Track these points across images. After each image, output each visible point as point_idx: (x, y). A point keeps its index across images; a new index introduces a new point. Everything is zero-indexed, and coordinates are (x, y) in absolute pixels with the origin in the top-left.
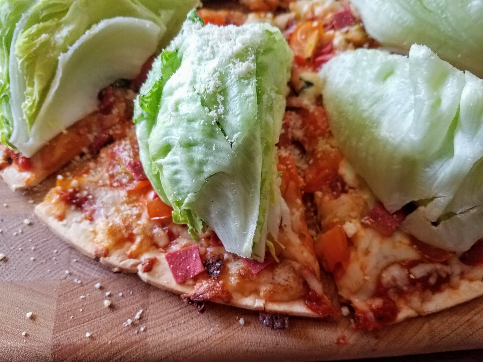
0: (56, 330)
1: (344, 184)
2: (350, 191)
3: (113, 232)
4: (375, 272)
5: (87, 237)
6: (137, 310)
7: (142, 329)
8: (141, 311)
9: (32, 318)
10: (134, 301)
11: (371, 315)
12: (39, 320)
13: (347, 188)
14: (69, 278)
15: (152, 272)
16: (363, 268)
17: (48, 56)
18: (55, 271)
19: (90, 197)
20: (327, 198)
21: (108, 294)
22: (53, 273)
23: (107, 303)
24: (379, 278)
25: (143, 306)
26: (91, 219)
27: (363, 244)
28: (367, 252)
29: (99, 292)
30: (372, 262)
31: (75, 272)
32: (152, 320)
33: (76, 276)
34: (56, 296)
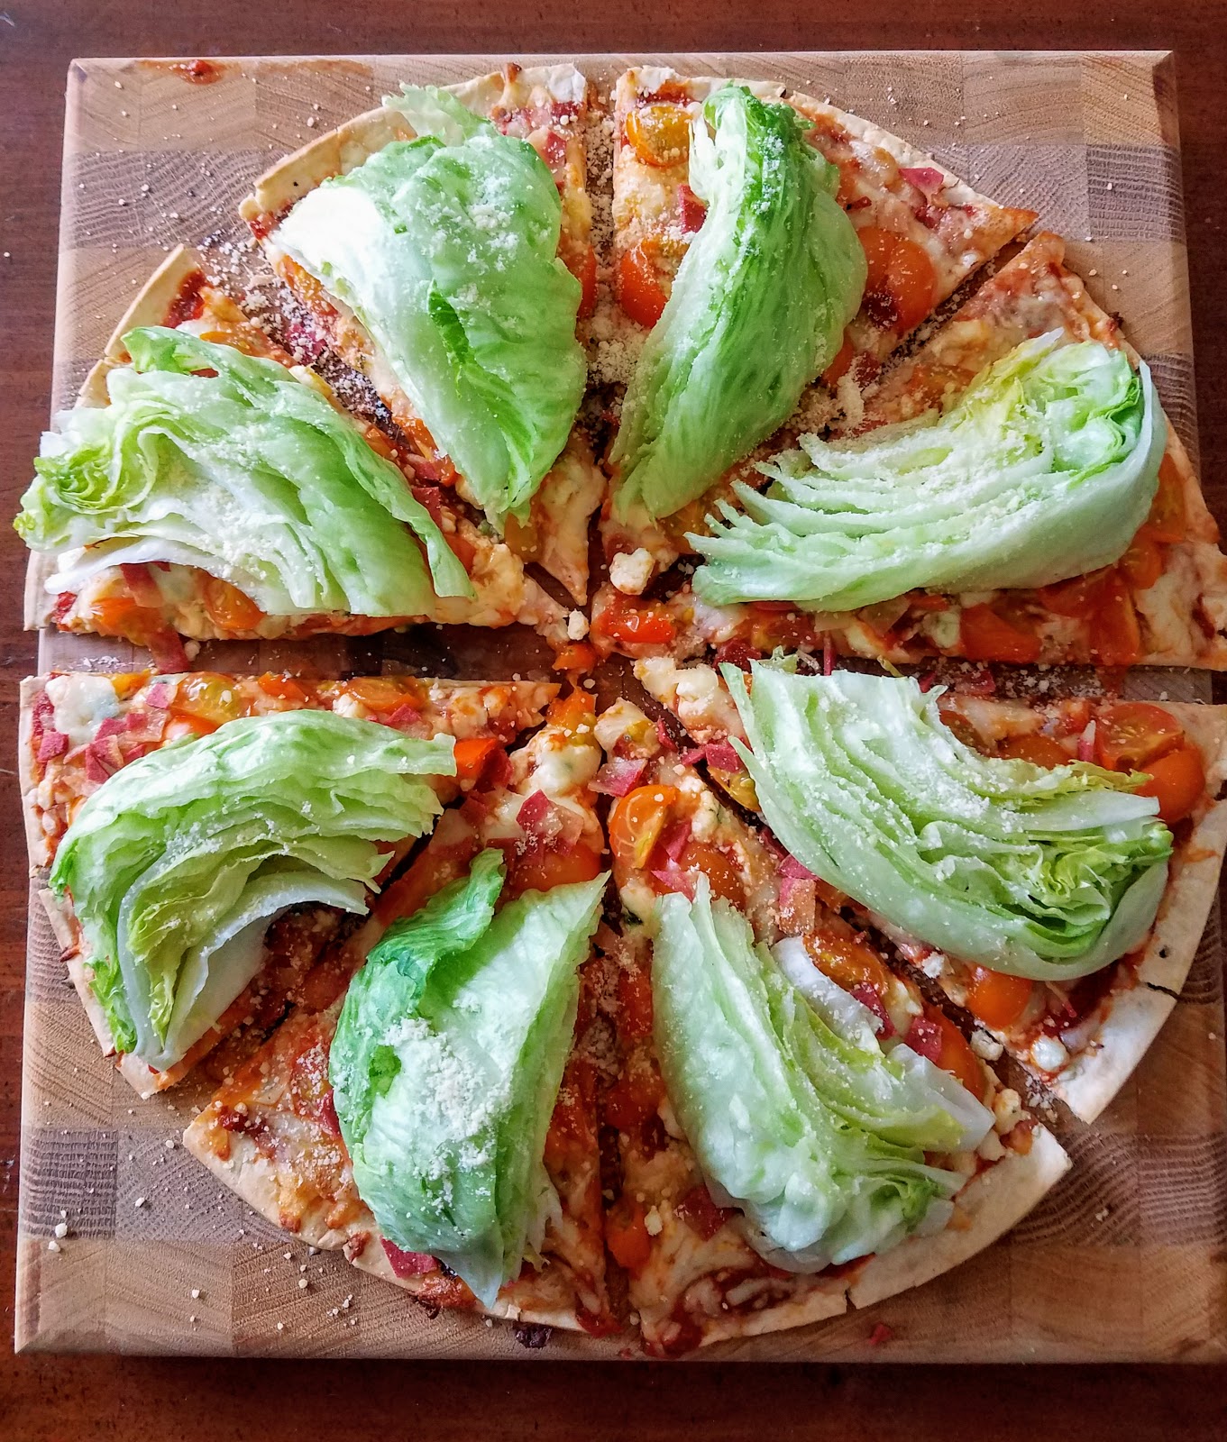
0: (235, 1316)
1: (663, 1133)
2: (673, 1144)
3: (303, 1192)
4: (678, 1290)
5: (267, 1192)
6: (345, 1294)
7: (353, 1322)
8: (350, 1297)
9: (201, 1296)
10: (340, 1281)
11: (660, 1347)
12: (210, 1300)
13: (667, 1139)
14: (246, 1240)
15: (363, 1257)
16: (660, 1284)
17: (182, 942)
18: (224, 1228)
19: (266, 1129)
20: (634, 1154)
21: (303, 1268)
22: (220, 1232)
23: (303, 1283)
24: (681, 1297)
25: (353, 1289)
26: (271, 1154)
27: (668, 1248)
28: (671, 1261)
29: (291, 1265)
30: (674, 1277)
31: (253, 1230)
32: (365, 1309)
33: (254, 1236)
34: (229, 1265)
